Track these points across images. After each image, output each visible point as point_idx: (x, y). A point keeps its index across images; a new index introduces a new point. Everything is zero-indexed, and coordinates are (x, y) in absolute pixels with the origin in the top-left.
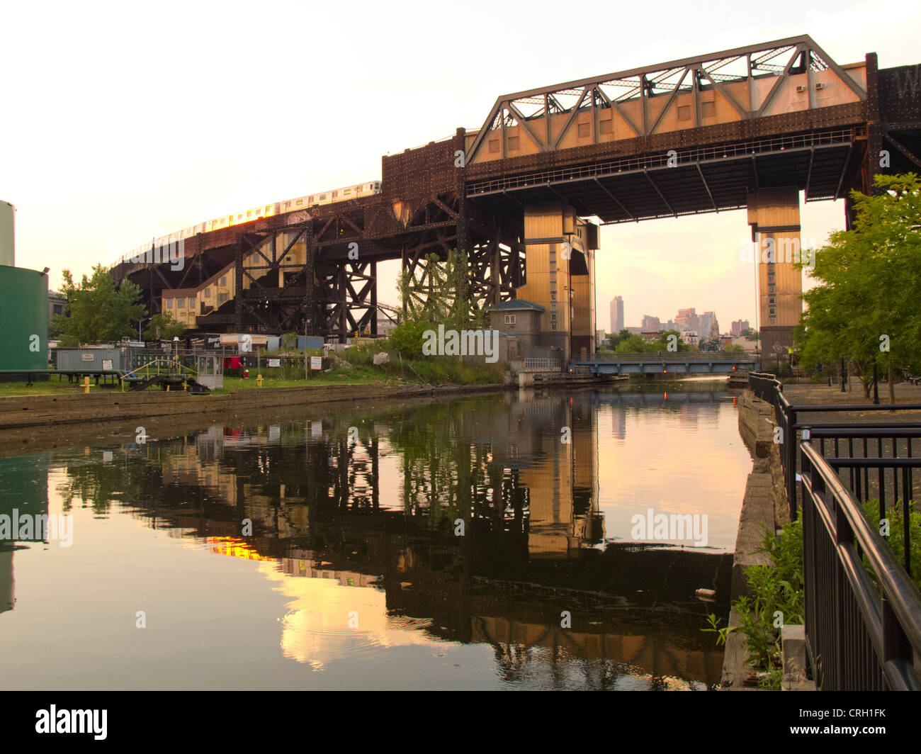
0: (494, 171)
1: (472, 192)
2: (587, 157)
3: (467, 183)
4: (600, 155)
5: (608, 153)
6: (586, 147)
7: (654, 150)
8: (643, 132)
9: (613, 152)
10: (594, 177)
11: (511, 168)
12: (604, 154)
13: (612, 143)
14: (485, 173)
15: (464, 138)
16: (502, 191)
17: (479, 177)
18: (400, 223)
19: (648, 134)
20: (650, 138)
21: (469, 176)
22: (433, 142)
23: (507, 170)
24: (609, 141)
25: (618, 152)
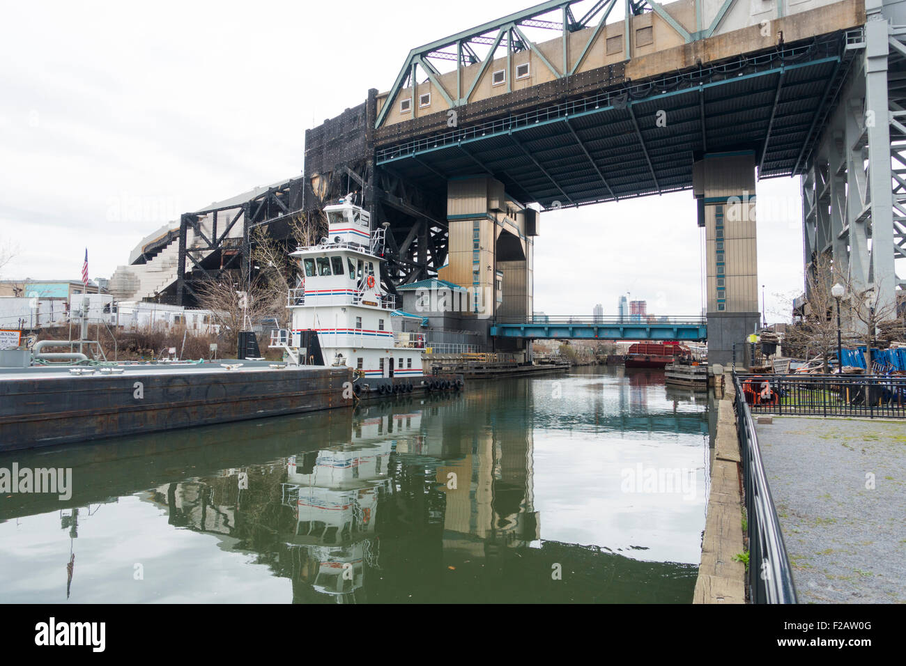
0: (403, 134)
1: (382, 159)
2: (501, 108)
3: (378, 149)
4: (516, 104)
5: (524, 102)
6: (500, 97)
7: (578, 92)
8: (565, 73)
9: (530, 100)
10: (508, 132)
11: (421, 129)
12: (520, 103)
13: (529, 89)
14: (395, 136)
15: (376, 100)
16: (412, 155)
17: (389, 141)
18: (318, 198)
19: (571, 74)
20: (572, 78)
21: (379, 140)
22: (349, 109)
23: (417, 130)
24: (526, 87)
25: (536, 98)
